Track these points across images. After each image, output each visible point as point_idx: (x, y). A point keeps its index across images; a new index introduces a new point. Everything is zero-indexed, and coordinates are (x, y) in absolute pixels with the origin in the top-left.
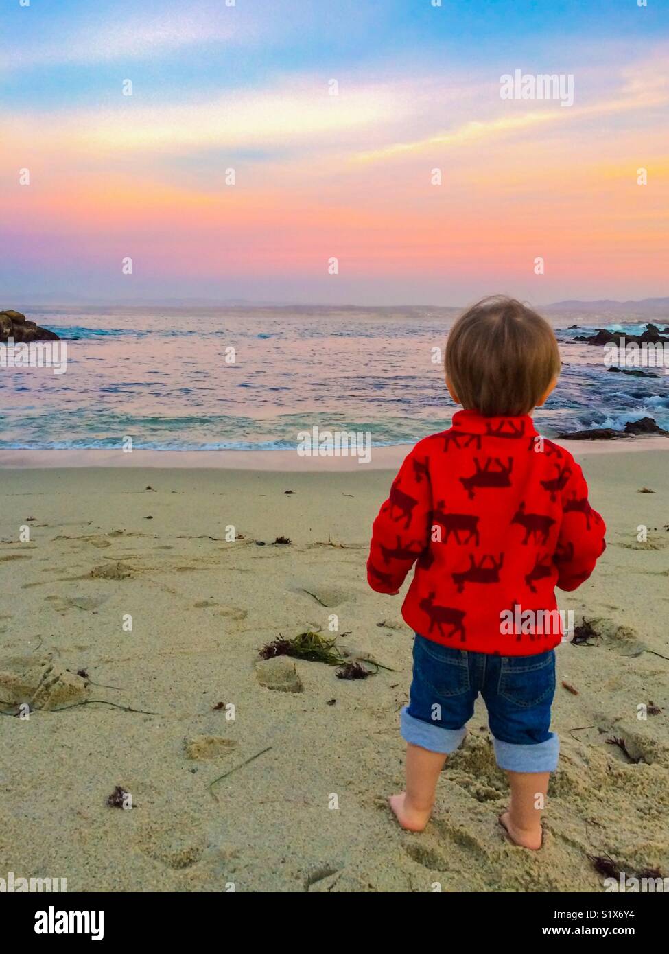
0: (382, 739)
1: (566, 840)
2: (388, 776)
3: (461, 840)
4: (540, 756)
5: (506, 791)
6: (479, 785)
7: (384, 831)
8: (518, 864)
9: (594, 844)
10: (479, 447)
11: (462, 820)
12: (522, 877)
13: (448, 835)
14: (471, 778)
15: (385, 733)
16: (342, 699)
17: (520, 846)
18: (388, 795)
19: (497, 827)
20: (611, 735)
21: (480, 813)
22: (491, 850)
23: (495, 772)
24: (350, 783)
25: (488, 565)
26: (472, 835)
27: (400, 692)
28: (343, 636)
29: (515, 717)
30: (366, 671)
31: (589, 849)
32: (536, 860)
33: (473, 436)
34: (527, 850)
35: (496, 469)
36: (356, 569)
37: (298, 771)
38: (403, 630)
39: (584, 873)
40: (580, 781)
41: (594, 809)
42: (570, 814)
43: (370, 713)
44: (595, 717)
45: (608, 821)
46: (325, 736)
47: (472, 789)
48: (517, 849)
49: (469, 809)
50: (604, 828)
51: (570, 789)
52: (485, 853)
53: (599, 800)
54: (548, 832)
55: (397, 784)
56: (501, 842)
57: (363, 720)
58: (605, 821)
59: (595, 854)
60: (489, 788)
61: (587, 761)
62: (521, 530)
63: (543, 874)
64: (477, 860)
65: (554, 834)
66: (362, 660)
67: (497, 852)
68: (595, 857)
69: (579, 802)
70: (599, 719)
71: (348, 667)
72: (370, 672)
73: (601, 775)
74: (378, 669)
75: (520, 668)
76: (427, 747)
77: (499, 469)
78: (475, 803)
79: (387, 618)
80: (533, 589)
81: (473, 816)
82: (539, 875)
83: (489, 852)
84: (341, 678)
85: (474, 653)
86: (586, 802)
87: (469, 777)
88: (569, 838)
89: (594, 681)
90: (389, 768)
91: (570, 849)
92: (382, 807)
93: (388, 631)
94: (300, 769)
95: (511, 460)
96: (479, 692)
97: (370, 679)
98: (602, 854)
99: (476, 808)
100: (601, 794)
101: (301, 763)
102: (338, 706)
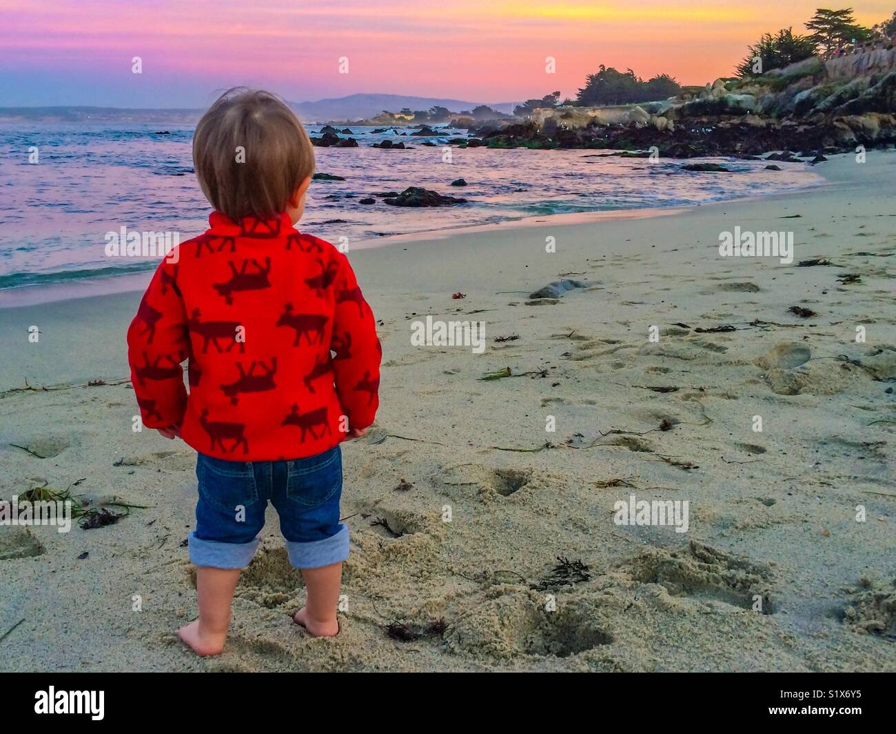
0: (154, 578)
1: (357, 619)
2: (169, 611)
3: (261, 649)
4: (333, 549)
5: (292, 592)
6: (265, 594)
7: (181, 664)
8: (321, 653)
9: (383, 615)
10: (233, 249)
11: (258, 630)
12: (328, 663)
13: (248, 647)
14: (255, 590)
15: (154, 571)
16: (95, 550)
17: (320, 636)
18: (174, 630)
19: (293, 626)
20: (374, 518)
21: (273, 618)
22: (294, 648)
23: (276, 578)
24: (129, 630)
25: (259, 372)
26: (272, 640)
27: (160, 527)
28: (76, 484)
29: (307, 517)
30: (115, 515)
31: (380, 621)
32: (337, 644)
33: (227, 238)
34: (327, 638)
35: (251, 270)
36: (71, 411)
37: (64, 634)
38: (146, 465)
39: (380, 642)
40: (358, 564)
41: (377, 586)
42: (356, 596)
43: (131, 556)
44: (357, 505)
45: (390, 592)
46: (86, 592)
47: (259, 599)
48: (318, 640)
49: (262, 619)
50: (388, 599)
51: (351, 574)
52: (288, 653)
53: (377, 576)
54: (341, 616)
55: (182, 617)
56: (301, 638)
57: (126, 565)
58: (387, 592)
59: (386, 623)
60: (275, 594)
61: (360, 545)
62: (290, 332)
63: (346, 655)
64: (281, 662)
65: (347, 617)
66: (107, 504)
67: (299, 648)
68: (388, 626)
69: (361, 583)
70: (361, 506)
71: (94, 515)
72: (120, 514)
73: (375, 554)
74: (128, 510)
75: (307, 469)
76: (219, 566)
77: (256, 270)
78: (267, 611)
79: (124, 456)
80: (312, 390)
81: (268, 623)
82: (342, 657)
83: (292, 650)
84: (87, 528)
85: (260, 463)
86: (367, 581)
87: (253, 589)
88: (360, 616)
89: (350, 473)
90: (168, 604)
91: (363, 626)
92: (171, 643)
93: (129, 469)
94: (66, 632)
95: (268, 260)
96: (269, 500)
97: (121, 522)
98: (393, 622)
99: (268, 616)
100: (378, 571)
101: (65, 625)
102: (93, 558)
